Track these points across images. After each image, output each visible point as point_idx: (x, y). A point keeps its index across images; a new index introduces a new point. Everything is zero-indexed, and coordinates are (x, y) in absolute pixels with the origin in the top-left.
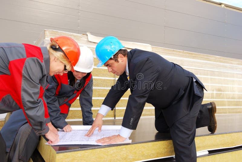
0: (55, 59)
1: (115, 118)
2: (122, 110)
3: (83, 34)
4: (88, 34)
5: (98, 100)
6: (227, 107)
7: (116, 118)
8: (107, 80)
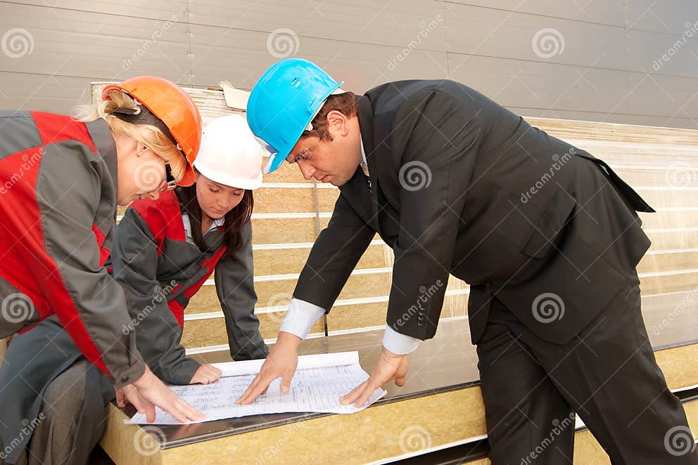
0: (135, 148)
1: (327, 335)
2: (346, 308)
3: (209, 89)
4: (224, 86)
5: (271, 282)
6: (658, 274)
7: (330, 334)
8: (293, 220)
